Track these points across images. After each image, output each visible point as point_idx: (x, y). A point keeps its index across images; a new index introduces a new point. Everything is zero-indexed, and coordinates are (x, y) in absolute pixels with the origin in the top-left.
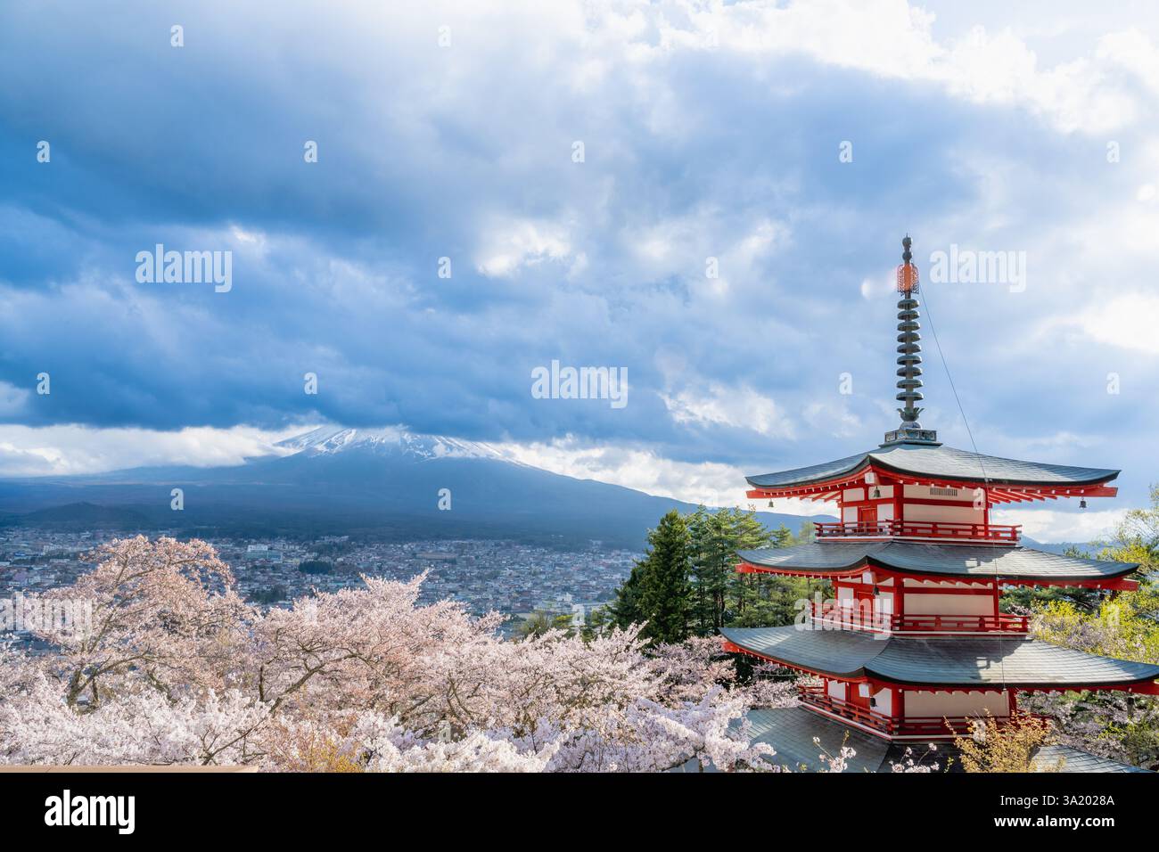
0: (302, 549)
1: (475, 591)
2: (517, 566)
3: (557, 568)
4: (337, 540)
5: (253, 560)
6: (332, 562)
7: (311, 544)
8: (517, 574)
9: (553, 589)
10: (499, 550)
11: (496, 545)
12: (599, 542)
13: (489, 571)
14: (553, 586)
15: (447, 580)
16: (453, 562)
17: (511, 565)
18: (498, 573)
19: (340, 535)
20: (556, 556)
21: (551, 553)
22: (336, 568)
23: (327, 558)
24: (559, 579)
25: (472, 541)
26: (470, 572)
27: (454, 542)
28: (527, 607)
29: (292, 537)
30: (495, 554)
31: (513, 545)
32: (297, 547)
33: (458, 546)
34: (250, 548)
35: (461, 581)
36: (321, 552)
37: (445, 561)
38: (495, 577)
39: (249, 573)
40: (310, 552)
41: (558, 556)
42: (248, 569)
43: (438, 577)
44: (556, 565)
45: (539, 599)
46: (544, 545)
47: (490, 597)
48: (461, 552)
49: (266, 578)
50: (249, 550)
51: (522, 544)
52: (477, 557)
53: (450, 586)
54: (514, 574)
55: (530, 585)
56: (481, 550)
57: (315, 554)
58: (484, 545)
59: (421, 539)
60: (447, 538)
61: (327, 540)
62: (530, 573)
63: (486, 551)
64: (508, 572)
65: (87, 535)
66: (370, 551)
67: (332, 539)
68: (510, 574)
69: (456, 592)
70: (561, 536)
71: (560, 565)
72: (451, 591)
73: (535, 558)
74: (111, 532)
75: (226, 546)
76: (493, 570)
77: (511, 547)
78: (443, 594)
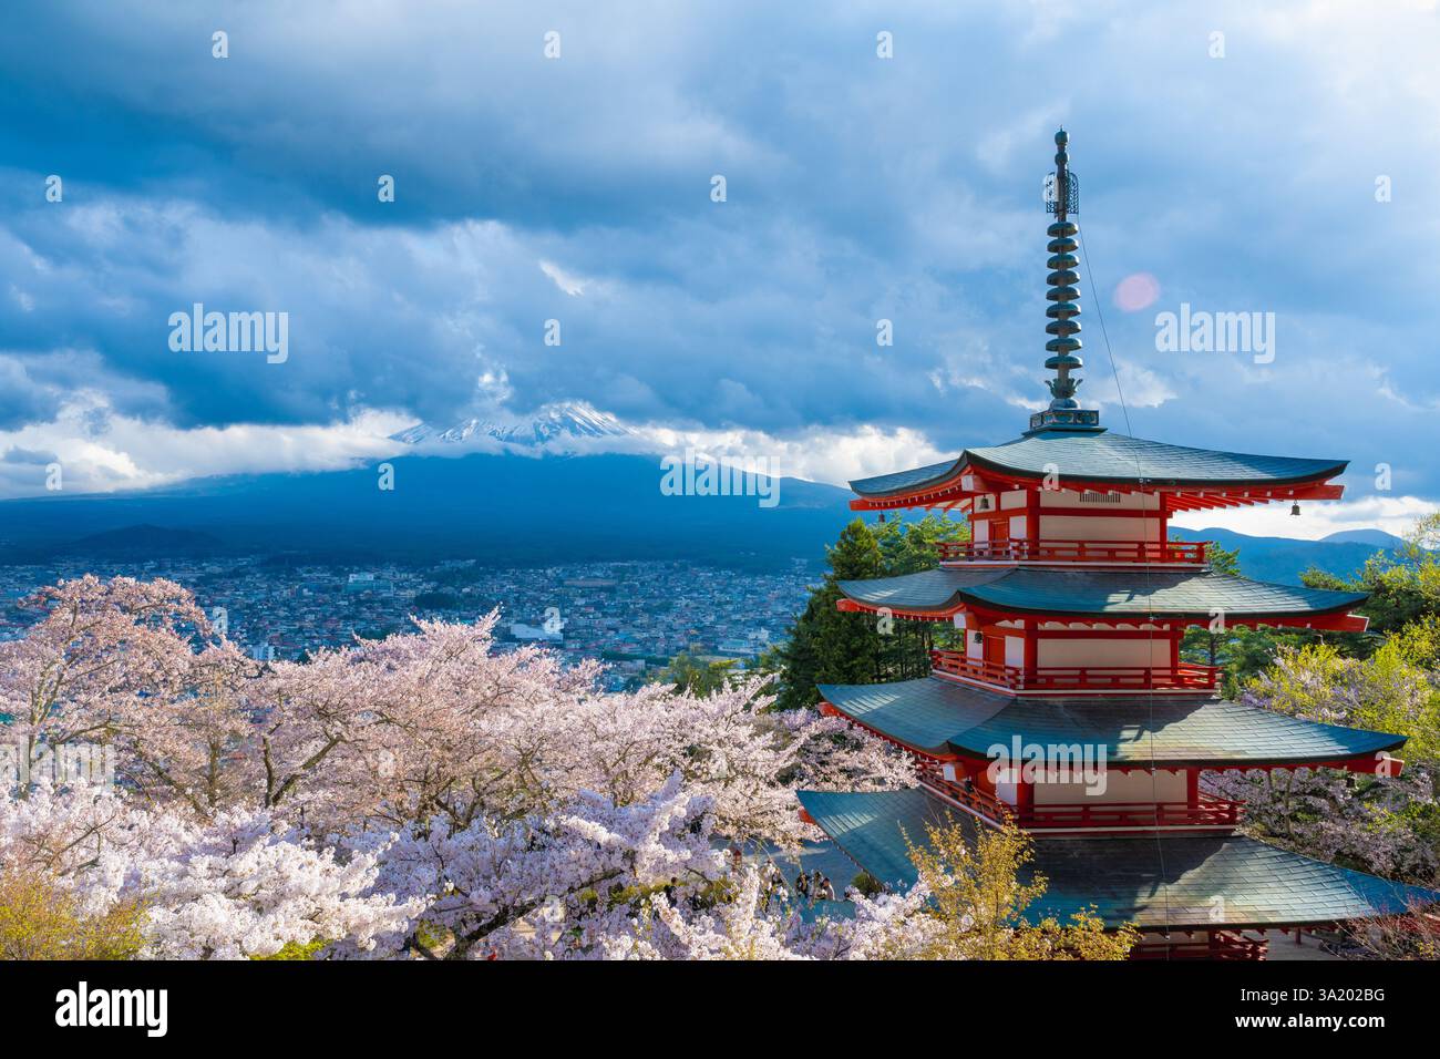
0: (417, 577)
1: (642, 628)
2: (695, 595)
3: (748, 596)
4: (461, 565)
5: (357, 593)
6: (456, 593)
7: (429, 570)
8: (695, 605)
9: (744, 623)
10: (671, 574)
11: (668, 567)
12: (805, 561)
13: (659, 602)
14: (743, 619)
15: (604, 614)
16: (611, 590)
17: (689, 592)
18: (671, 603)
19: (465, 559)
20: (747, 581)
21: (739, 576)
22: (462, 601)
23: (449, 588)
24: (751, 611)
25: (635, 563)
26: (634, 604)
27: (611, 564)
28: (709, 647)
29: (405, 563)
30: (666, 579)
31: (689, 567)
32: (411, 576)
33: (616, 570)
34: (352, 578)
35: (622, 615)
36: (441, 581)
37: (602, 589)
38: (666, 609)
39: (352, 609)
40: (428, 581)
41: (749, 580)
42: (350, 604)
43: (593, 610)
44: (747, 592)
45: (726, 636)
46: (731, 566)
47: (661, 635)
48: (620, 573)
49: (374, 616)
50: (351, 580)
51: (700, 566)
52: (642, 584)
53: (609, 621)
54: (692, 604)
55: (712, 618)
56: (647, 573)
57: (433, 584)
58: (651, 568)
59: (570, 562)
60: (603, 560)
61: (448, 565)
62: (712, 604)
63: (654, 576)
64: (684, 602)
65: (152, 564)
66: (504, 579)
67: (453, 564)
68: (687, 605)
69: (616, 630)
70: (753, 554)
71: (753, 592)
72: (609, 629)
73: (718, 584)
74: (181, 562)
75: (323, 576)
76: (663, 600)
77: (686, 569)
78: (600, 633)
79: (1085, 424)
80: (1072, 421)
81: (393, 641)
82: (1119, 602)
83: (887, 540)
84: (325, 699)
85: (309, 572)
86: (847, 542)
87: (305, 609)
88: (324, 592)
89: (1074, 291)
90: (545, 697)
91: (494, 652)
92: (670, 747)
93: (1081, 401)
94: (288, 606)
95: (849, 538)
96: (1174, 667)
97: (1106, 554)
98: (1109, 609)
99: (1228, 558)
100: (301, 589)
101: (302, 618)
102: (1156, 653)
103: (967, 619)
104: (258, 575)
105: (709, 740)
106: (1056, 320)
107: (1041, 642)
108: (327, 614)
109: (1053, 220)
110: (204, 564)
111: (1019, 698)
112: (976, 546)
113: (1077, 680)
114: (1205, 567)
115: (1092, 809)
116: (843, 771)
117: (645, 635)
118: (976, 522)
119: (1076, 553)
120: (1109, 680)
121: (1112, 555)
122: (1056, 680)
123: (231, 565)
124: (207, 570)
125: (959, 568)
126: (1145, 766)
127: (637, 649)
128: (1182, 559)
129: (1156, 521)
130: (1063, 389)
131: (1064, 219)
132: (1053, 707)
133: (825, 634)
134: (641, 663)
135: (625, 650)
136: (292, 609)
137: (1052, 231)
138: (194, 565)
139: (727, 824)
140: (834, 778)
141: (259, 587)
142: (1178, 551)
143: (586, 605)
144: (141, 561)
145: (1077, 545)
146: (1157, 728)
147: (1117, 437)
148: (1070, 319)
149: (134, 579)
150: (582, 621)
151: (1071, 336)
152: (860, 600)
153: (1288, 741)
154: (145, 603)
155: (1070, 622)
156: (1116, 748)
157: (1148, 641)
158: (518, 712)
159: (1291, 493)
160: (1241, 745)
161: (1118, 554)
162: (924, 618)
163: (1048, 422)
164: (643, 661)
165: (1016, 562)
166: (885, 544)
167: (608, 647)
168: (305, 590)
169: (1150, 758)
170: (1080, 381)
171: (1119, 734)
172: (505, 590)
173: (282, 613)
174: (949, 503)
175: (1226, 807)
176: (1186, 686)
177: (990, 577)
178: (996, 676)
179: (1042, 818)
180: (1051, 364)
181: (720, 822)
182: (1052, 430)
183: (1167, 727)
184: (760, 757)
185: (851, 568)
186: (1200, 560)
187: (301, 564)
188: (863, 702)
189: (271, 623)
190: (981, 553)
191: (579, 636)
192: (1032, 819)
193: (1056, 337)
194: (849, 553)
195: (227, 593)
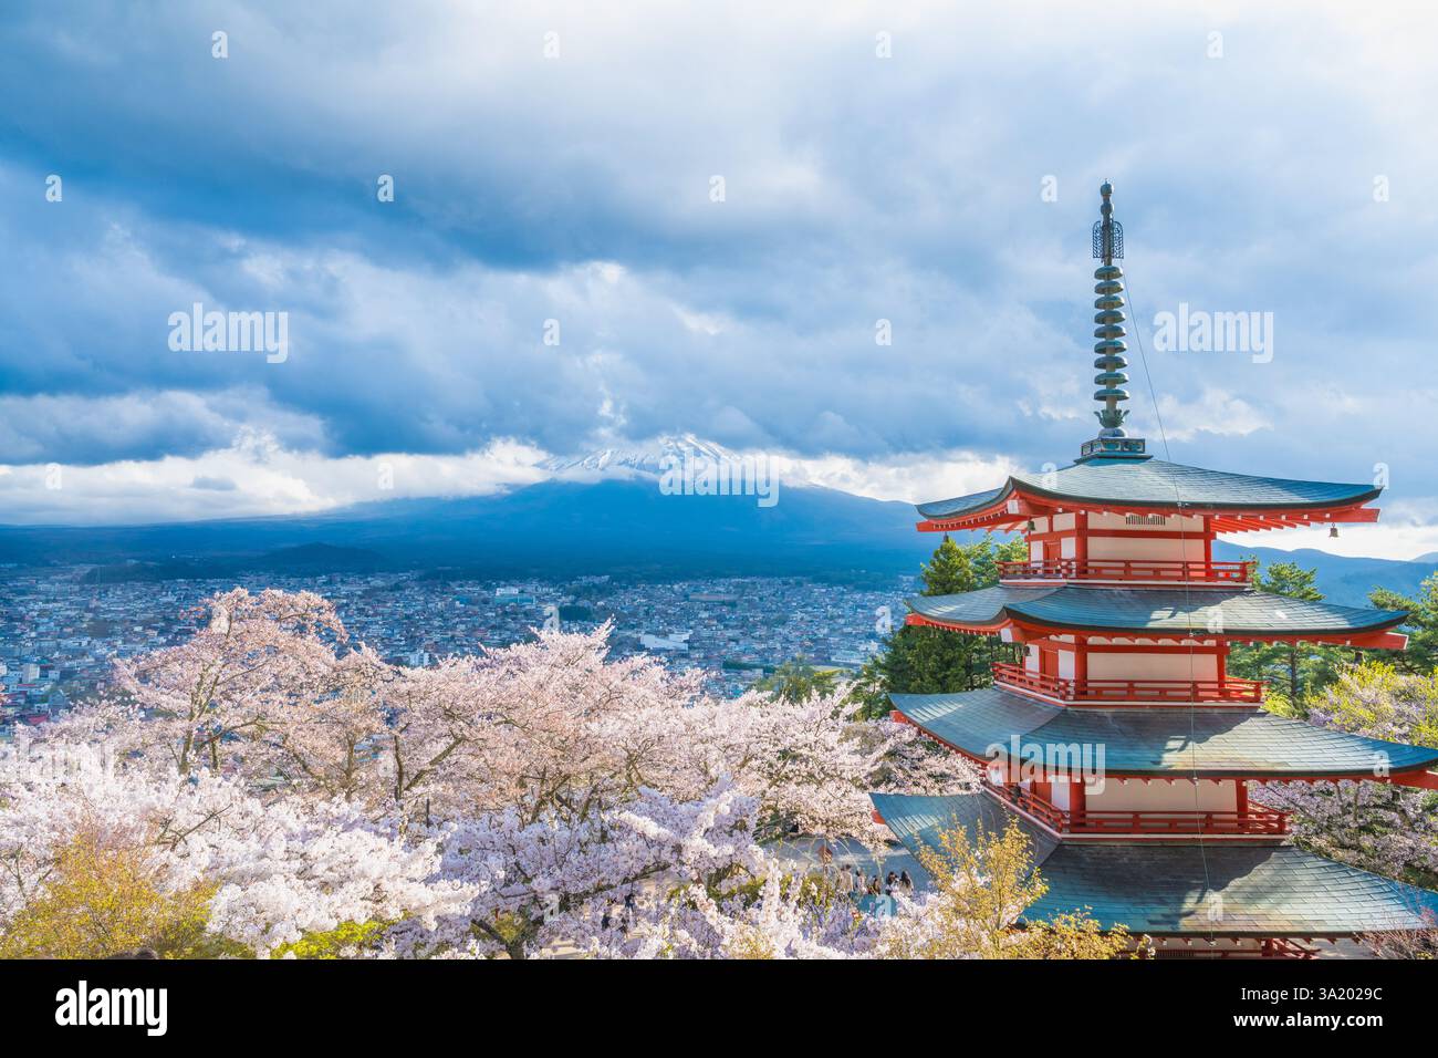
0: (558, 591)
1: (760, 639)
2: (810, 609)
3: (859, 610)
4: (597, 580)
5: (503, 606)
6: (591, 606)
7: (567, 585)
8: (809, 619)
9: (855, 636)
10: (788, 590)
11: (785, 583)
12: (912, 578)
13: (776, 615)
14: (854, 632)
15: (726, 627)
16: (733, 604)
17: (803, 607)
18: (787, 617)
19: (599, 575)
20: (858, 596)
21: (851, 592)
22: (597, 613)
23: (586, 601)
24: (862, 624)
25: (754, 579)
26: (753, 617)
27: (733, 580)
28: (823, 659)
29: (546, 579)
30: (783, 593)
31: (805, 584)
32: (551, 590)
33: (737, 586)
34: (499, 592)
35: (742, 627)
36: (578, 595)
37: (724, 603)
38: (783, 622)
39: (498, 620)
40: (567, 595)
41: (860, 595)
42: (497, 616)
43: (715, 622)
44: (858, 607)
45: (838, 648)
46: (842, 582)
47: (778, 646)
48: (741, 588)
49: (519, 626)
50: (498, 594)
51: (815, 582)
52: (761, 599)
53: (730, 633)
54: (807, 618)
55: (826, 631)
56: (765, 589)
57: (571, 598)
58: (768, 584)
59: (695, 578)
60: (726, 577)
61: (585, 580)
62: (826, 618)
63: (773, 590)
64: (799, 615)
65: (323, 579)
66: (635, 593)
67: (590, 580)
68: (802, 619)
69: (737, 641)
70: (863, 571)
71: (863, 607)
72: (731, 640)
73: (832, 599)
74: (349, 577)
75: (473, 589)
76: (780, 614)
77: (801, 585)
78: (722, 644)
79: (1132, 452)
80: (1119, 449)
81: (518, 650)
82: (1162, 618)
83: (979, 559)
84: (451, 701)
85: (461, 586)
86: (940, 561)
87: (457, 619)
88: (473, 604)
89: (1119, 329)
90: (652, 702)
91: (607, 660)
92: (765, 750)
93: (1129, 431)
94: (442, 616)
95: (942, 557)
96: (1221, 681)
97: (1151, 573)
98: (1151, 625)
99: (1305, 577)
100: (454, 600)
101: (454, 628)
102: (1204, 667)
103: (1013, 633)
104: (416, 589)
105: (800, 744)
106: (1104, 355)
107: (1091, 657)
108: (477, 624)
109: (1099, 264)
110: (369, 579)
111: (1069, 709)
112: (1032, 565)
113: (1125, 692)
114: (1248, 586)
115: (1141, 816)
116: (930, 776)
117: (763, 646)
118: (1033, 543)
119: (1122, 572)
120: (1157, 693)
121: (1157, 574)
122: (1105, 692)
123: (394, 579)
124: (372, 584)
125: (1017, 585)
126: (1188, 775)
127: (756, 660)
128: (1227, 578)
129: (1200, 543)
130: (1112, 420)
131: (1110, 263)
132: (1102, 718)
133: (921, 647)
134: (759, 672)
135: (745, 660)
136: (445, 620)
137: (1098, 275)
138: (361, 579)
139: (817, 823)
140: (923, 782)
141: (416, 600)
142: (1223, 571)
143: (710, 618)
144: (314, 575)
145: (1123, 565)
146: (1202, 739)
147: (1161, 463)
148: (1117, 355)
149: (281, 591)
150: (705, 633)
151: (1117, 371)
152: (925, 615)
153: (1332, 754)
154: (292, 612)
155: (1113, 637)
156: (1161, 757)
157: (1188, 656)
158: (625, 715)
159: (1328, 516)
160: (1284, 757)
161: (1163, 573)
162: (972, 632)
163: (1097, 450)
164: (761, 671)
165: (1065, 581)
166: (977, 563)
167: (729, 657)
168: (457, 603)
169: (1192, 768)
170: (1127, 412)
171: (1165, 743)
172: (635, 603)
173: (436, 623)
174: (1009, 525)
175: (1276, 817)
176: (1233, 700)
177: (1042, 594)
178: (1048, 688)
179: (1093, 824)
180: (1100, 397)
181: (810, 822)
182: (1100, 457)
183: (1213, 739)
184: (848, 761)
185: (943, 585)
186: (1243, 579)
187: (454, 580)
188: (929, 710)
189: (427, 632)
190: (1035, 572)
191: (702, 647)
192: (1083, 824)
193: (1104, 371)
194: (942, 571)
195: (389, 605)
